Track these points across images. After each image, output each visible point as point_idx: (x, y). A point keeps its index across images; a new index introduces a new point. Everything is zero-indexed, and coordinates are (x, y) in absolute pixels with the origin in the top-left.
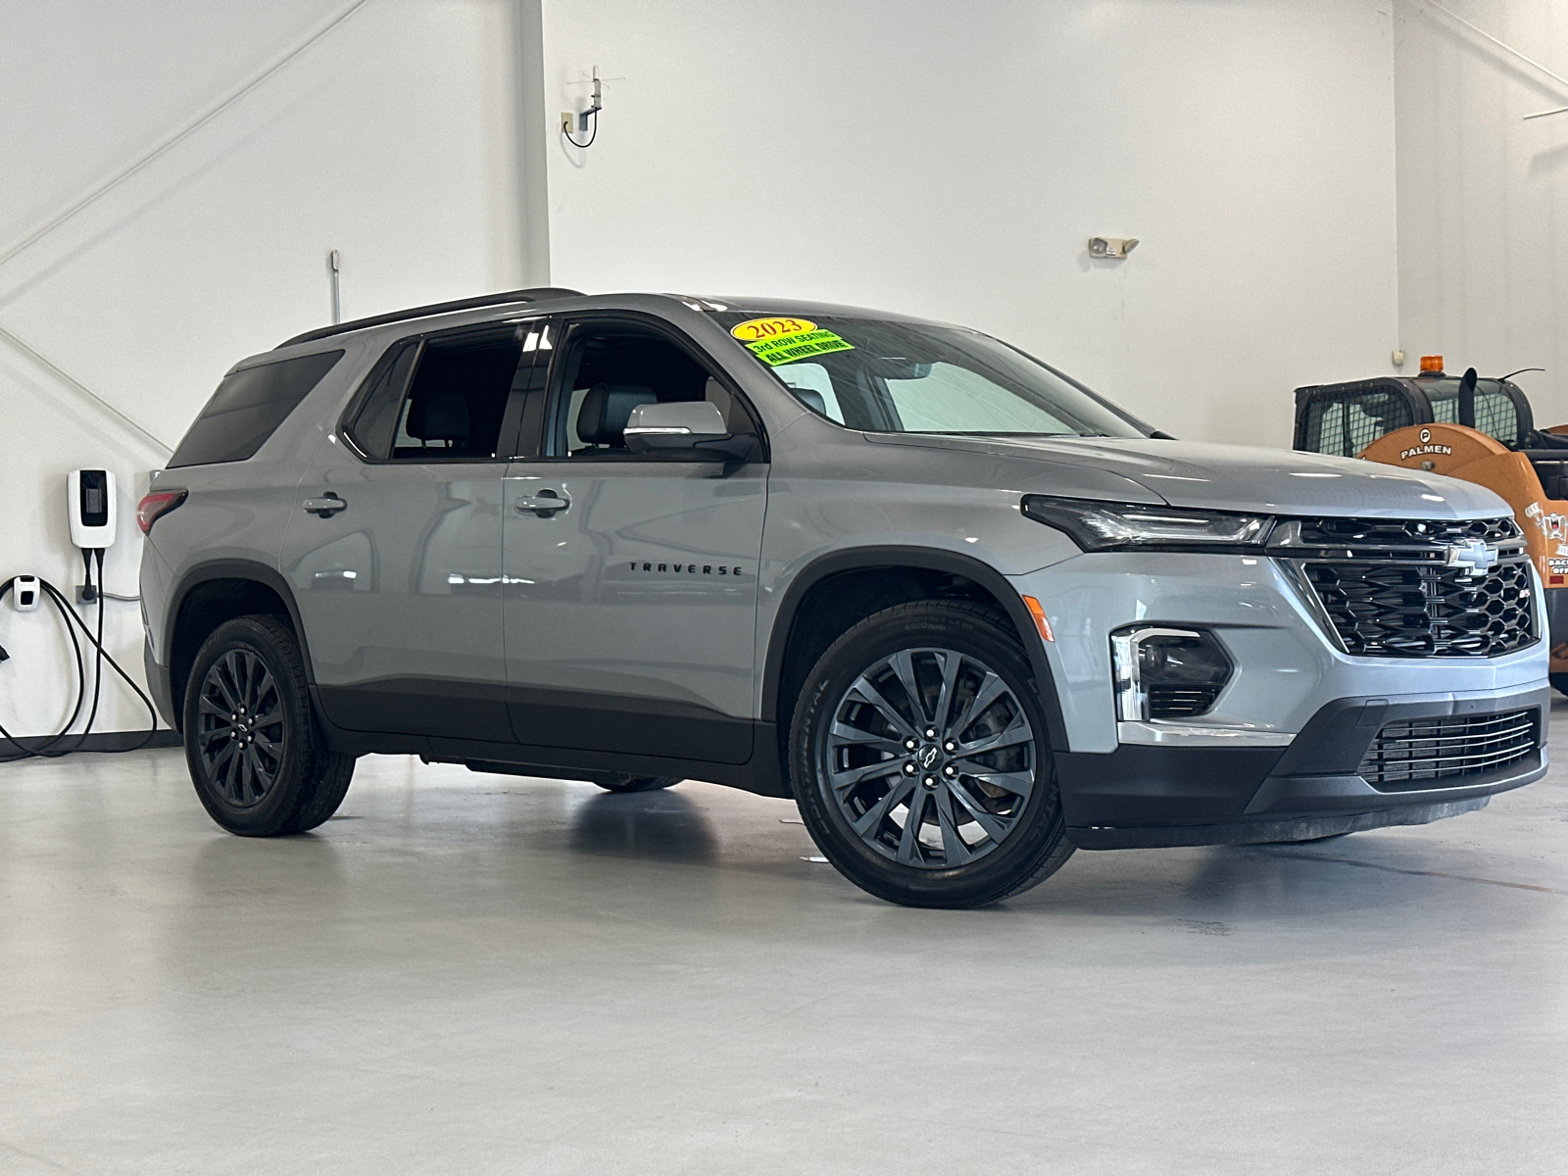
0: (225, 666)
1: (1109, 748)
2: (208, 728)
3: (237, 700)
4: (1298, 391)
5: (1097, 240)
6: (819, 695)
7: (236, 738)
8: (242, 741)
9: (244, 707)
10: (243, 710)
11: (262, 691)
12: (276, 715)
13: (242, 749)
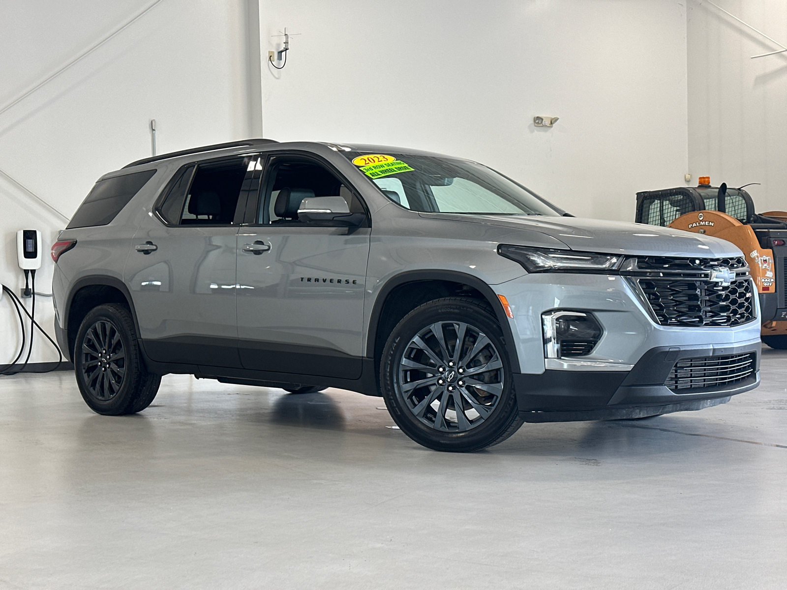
0: (95, 329)
1: (540, 372)
2: (86, 360)
3: (101, 346)
4: (638, 194)
5: (538, 117)
6: (395, 344)
7: (101, 365)
8: (104, 367)
9: (105, 350)
10: (104, 351)
11: (114, 342)
12: (121, 354)
13: (104, 371)
